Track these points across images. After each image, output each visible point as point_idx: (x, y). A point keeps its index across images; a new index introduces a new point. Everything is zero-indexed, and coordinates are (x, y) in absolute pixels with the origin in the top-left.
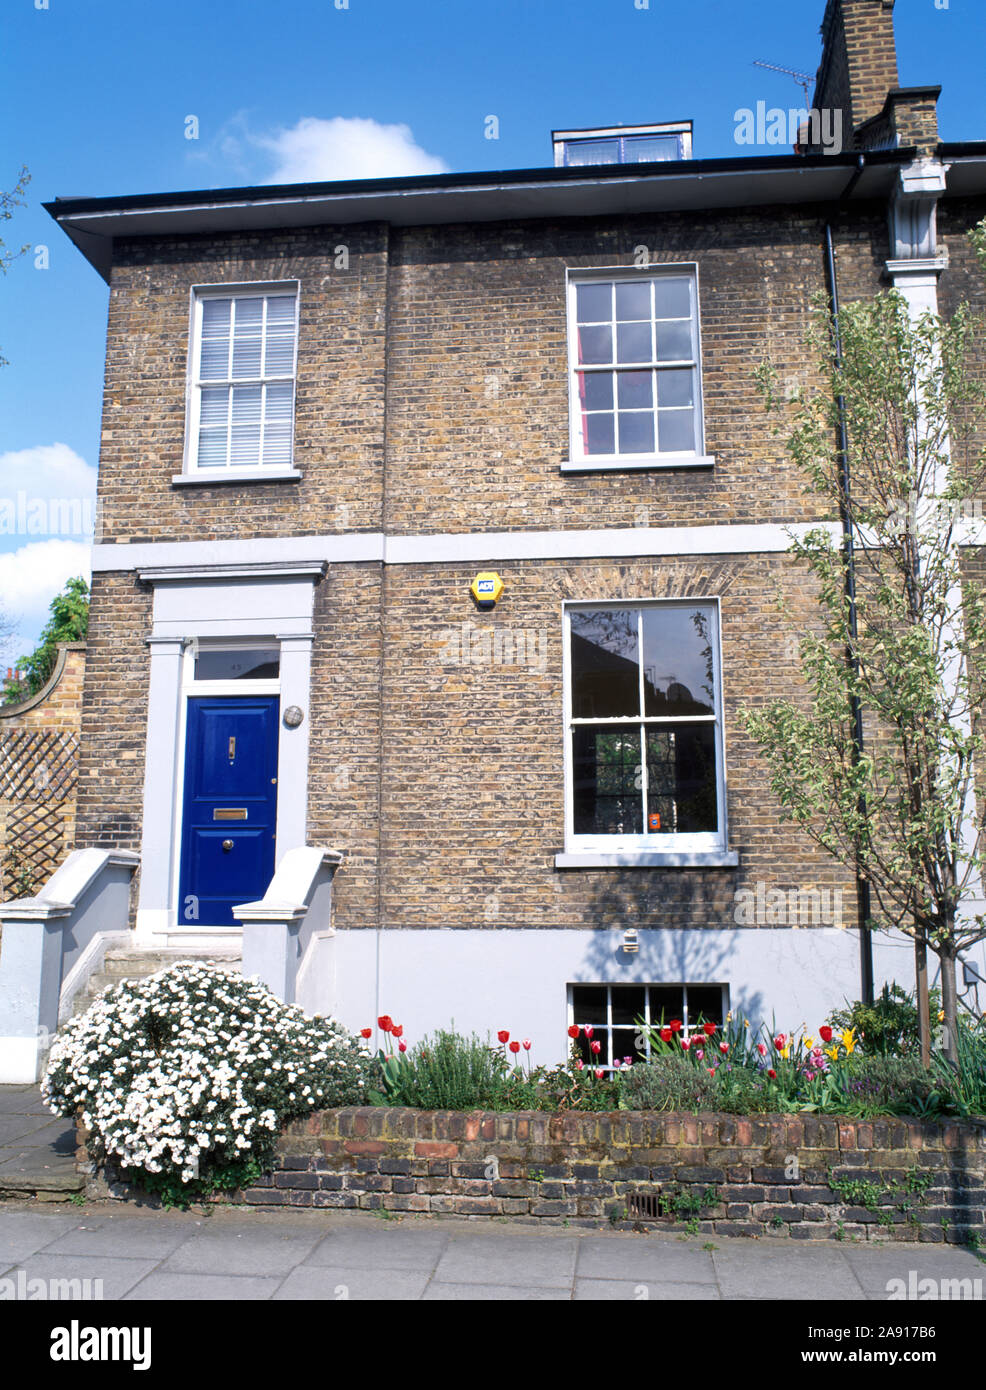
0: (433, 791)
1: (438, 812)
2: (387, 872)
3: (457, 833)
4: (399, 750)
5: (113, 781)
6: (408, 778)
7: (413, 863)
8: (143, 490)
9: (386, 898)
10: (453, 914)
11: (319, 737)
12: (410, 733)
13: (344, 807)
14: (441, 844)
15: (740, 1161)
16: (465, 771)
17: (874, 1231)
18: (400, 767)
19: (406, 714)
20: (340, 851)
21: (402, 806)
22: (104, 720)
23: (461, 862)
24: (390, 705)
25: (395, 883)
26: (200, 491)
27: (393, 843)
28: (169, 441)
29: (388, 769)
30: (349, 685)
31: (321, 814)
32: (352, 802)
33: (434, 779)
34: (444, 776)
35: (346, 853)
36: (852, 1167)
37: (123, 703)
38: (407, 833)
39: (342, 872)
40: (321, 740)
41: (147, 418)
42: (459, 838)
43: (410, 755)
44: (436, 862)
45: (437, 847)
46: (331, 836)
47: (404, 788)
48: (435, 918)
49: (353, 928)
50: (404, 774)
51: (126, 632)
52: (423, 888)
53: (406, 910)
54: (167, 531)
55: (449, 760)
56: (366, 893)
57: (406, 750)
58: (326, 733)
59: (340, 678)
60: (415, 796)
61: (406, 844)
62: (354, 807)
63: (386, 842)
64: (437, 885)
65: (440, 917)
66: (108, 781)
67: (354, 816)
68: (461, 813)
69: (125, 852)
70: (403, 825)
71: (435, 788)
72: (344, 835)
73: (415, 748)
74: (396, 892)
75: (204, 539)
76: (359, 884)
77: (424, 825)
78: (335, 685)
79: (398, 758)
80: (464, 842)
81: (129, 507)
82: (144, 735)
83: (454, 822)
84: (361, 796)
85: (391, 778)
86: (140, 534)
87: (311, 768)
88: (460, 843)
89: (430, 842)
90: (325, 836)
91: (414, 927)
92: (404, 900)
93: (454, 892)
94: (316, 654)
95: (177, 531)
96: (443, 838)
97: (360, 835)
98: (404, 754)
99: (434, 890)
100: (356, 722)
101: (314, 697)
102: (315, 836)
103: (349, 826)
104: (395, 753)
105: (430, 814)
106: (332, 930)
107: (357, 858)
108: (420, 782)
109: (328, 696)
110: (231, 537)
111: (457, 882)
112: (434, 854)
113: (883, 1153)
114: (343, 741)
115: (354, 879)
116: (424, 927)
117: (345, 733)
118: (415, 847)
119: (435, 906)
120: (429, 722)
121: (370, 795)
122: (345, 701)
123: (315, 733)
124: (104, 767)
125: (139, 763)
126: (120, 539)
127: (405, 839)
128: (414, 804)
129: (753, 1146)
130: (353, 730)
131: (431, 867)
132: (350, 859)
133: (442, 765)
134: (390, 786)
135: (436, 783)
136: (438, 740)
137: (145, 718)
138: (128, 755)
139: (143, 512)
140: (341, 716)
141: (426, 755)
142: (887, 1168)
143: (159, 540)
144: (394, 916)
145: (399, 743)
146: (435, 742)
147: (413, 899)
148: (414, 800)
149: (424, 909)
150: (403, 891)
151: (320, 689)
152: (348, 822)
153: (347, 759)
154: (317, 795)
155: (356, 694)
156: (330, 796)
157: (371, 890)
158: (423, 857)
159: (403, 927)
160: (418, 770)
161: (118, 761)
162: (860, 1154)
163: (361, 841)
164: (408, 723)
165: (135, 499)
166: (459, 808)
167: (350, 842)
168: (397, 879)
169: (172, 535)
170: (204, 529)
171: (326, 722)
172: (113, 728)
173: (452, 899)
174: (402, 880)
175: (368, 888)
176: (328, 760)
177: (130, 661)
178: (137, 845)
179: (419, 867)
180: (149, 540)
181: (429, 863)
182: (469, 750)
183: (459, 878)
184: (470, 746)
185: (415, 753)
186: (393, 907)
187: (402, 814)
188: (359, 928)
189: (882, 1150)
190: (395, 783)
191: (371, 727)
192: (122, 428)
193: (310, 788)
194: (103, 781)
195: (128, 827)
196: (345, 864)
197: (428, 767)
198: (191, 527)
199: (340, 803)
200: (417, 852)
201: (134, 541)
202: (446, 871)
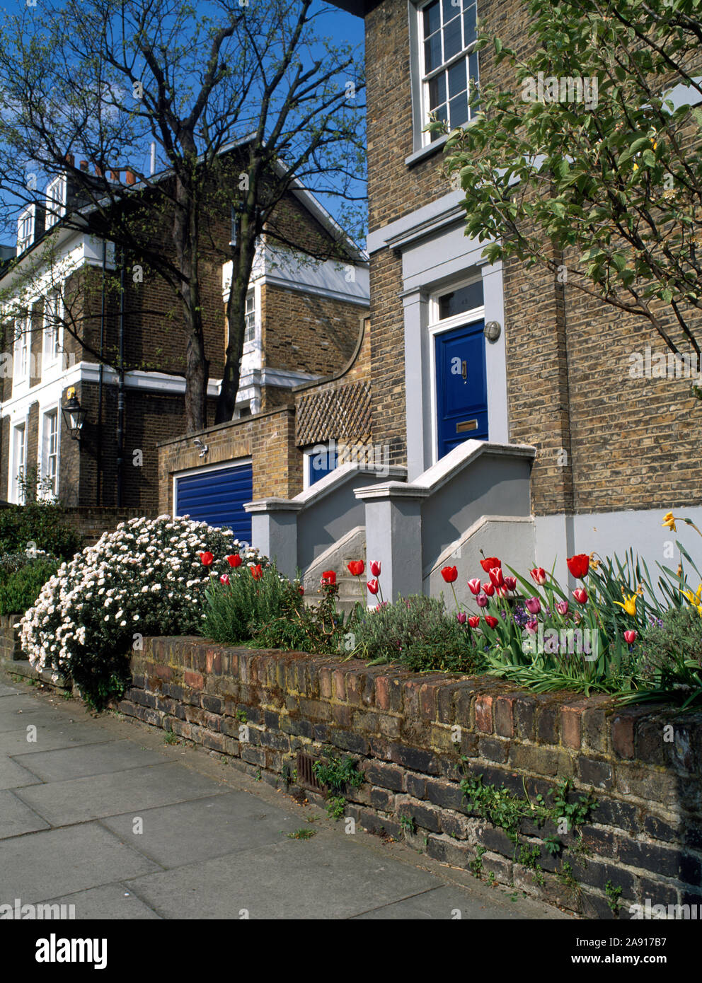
0: (611, 375)
1: (615, 395)
2: (577, 461)
3: (634, 413)
4: (580, 343)
5: (390, 412)
6: (590, 368)
7: (598, 449)
8: (392, 179)
9: (579, 485)
10: (635, 495)
11: (514, 345)
12: (588, 324)
13: (534, 404)
14: (620, 426)
15: (379, 731)
16: (637, 349)
17: (520, 875)
18: (582, 359)
19: (584, 307)
20: (534, 445)
21: (585, 395)
22: (382, 367)
23: (639, 442)
24: (571, 302)
25: (585, 470)
26: (424, 164)
27: (581, 431)
28: (405, 133)
29: (573, 362)
30: (532, 291)
31: (519, 413)
32: (540, 398)
33: (611, 363)
34: (619, 359)
35: (538, 446)
36: (491, 763)
37: (392, 350)
38: (591, 420)
39: (538, 465)
40: (515, 348)
41: (391, 122)
42: (635, 418)
43: (590, 345)
44: (617, 446)
45: (617, 430)
46: (527, 433)
47: (586, 377)
48: (620, 500)
49: (548, 514)
50: (586, 364)
51: (390, 294)
52: (608, 473)
53: (595, 494)
54: (407, 205)
55: (623, 342)
56: (556, 481)
57: (586, 341)
58: (518, 340)
59: (525, 287)
60: (595, 383)
61: (592, 431)
62: (542, 403)
63: (575, 432)
64: (620, 469)
65: (623, 499)
66: (387, 412)
67: (543, 411)
68: (636, 393)
69: (400, 466)
70: (587, 413)
71: (611, 371)
72: (537, 430)
73: (593, 338)
74: (586, 479)
75: (429, 202)
76: (550, 473)
77: (605, 410)
78: (522, 295)
79: (580, 351)
80: (640, 421)
81: (385, 196)
82: (403, 373)
83: (630, 402)
84: (547, 391)
85: (576, 370)
86: (393, 216)
87: (509, 374)
88: (637, 423)
89: (611, 426)
90: (523, 433)
91: (603, 510)
92: (593, 486)
93: (634, 474)
94: (508, 271)
95: (413, 203)
96: (622, 421)
97: (548, 428)
98: (585, 346)
99: (617, 473)
100: (540, 325)
101: (508, 311)
102: (516, 434)
103: (539, 421)
104: (578, 347)
105: (610, 398)
106: (532, 518)
107: (548, 449)
108: (599, 369)
109: (518, 306)
110: (445, 193)
111: (637, 464)
112: (615, 437)
113: (528, 748)
114: (531, 344)
115: (546, 469)
116: (610, 510)
117: (533, 336)
118: (599, 433)
119: (618, 489)
120: (604, 309)
121: (554, 389)
122: (531, 308)
123: (511, 342)
124: (385, 403)
125: (402, 395)
126: (382, 224)
127: (590, 426)
128: (596, 391)
129: (390, 713)
130: (537, 333)
131: (613, 451)
132: (542, 451)
133: (616, 348)
134: (575, 377)
135: (613, 367)
136: (612, 325)
137: (404, 359)
138: (397, 390)
139: (393, 197)
140: (528, 322)
141: (603, 342)
142: (534, 774)
143: (404, 215)
144: (585, 501)
145: (580, 336)
146: (610, 327)
147: (601, 485)
148: (595, 387)
149: (610, 492)
150: (592, 477)
151: (511, 302)
152: (538, 417)
153: (535, 359)
154: (515, 397)
155: (537, 298)
156: (524, 395)
157: (560, 478)
158: (606, 442)
159: (593, 510)
160: (597, 358)
161: (392, 396)
162: (499, 743)
163: (549, 433)
164: (586, 315)
165: (388, 189)
166: (634, 387)
167: (542, 435)
168: (585, 466)
169: (411, 208)
170: (428, 195)
171: (519, 330)
172: (387, 371)
173: (633, 480)
174: (590, 468)
175: (557, 477)
176: (521, 364)
177: (393, 317)
178: (405, 460)
179: (603, 452)
180: (398, 218)
181: (612, 447)
182: (639, 329)
183: (638, 459)
184: (640, 324)
185: (594, 342)
186: (584, 493)
187: (586, 403)
188: (553, 514)
189: (526, 742)
190: (579, 374)
191: (551, 326)
192: (378, 136)
193: (510, 391)
194: (384, 414)
195: (399, 447)
196: (539, 456)
197: (605, 354)
198: (421, 196)
199: (532, 400)
200: (601, 437)
201: (390, 222)
202: (626, 452)
